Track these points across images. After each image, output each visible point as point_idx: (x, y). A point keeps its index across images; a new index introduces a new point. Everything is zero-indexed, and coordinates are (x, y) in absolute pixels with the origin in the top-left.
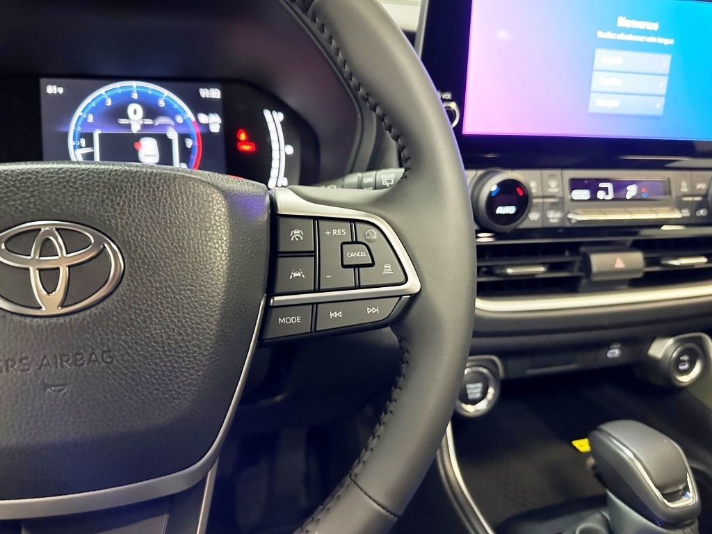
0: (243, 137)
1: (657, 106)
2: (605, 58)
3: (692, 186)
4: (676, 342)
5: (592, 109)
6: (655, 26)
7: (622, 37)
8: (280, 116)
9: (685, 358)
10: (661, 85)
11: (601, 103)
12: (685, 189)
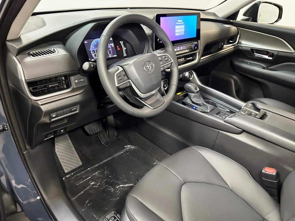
0: (118, 47)
1: (183, 33)
2: (177, 27)
3: (189, 46)
4: (189, 73)
5: (176, 36)
6: (182, 21)
7: (179, 23)
8: (122, 42)
9: (190, 75)
10: (183, 30)
11: (177, 34)
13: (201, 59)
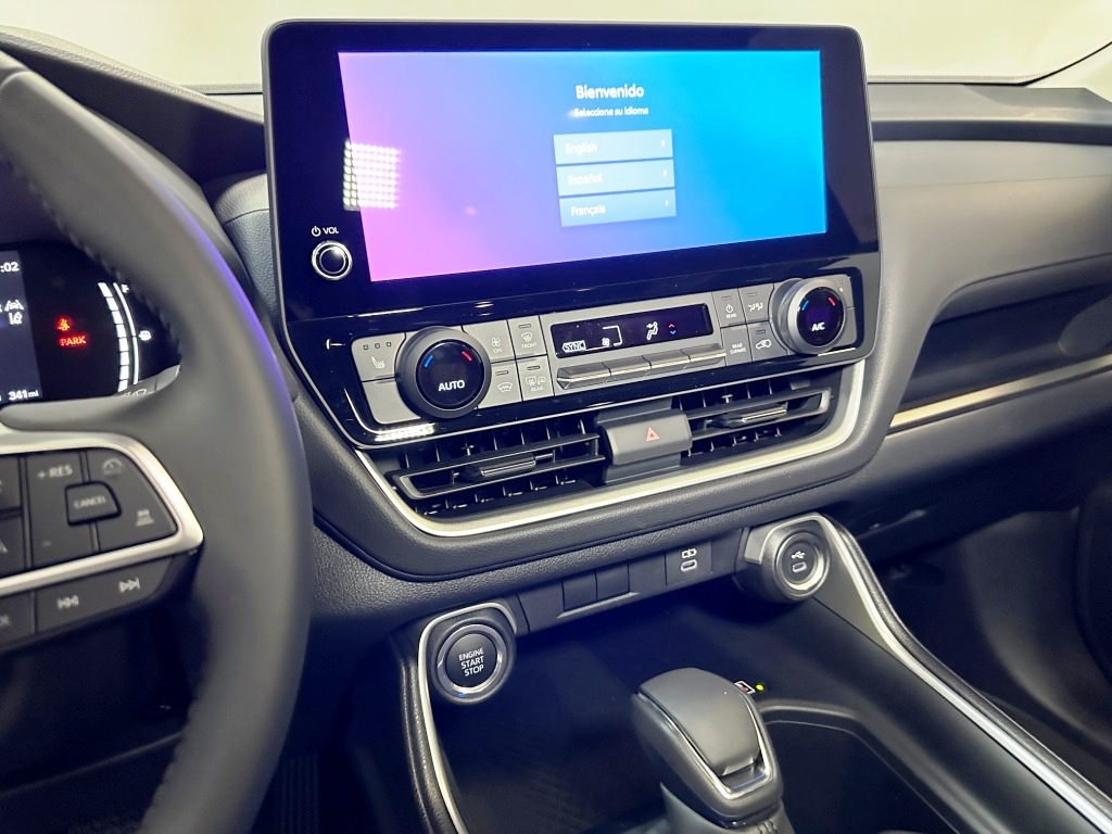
0: (64, 326)
1: (666, 204)
3: (743, 308)
5: (565, 223)
7: (594, 113)
9: (801, 556)
10: (665, 174)
12: (732, 316)
13: (900, 419)
